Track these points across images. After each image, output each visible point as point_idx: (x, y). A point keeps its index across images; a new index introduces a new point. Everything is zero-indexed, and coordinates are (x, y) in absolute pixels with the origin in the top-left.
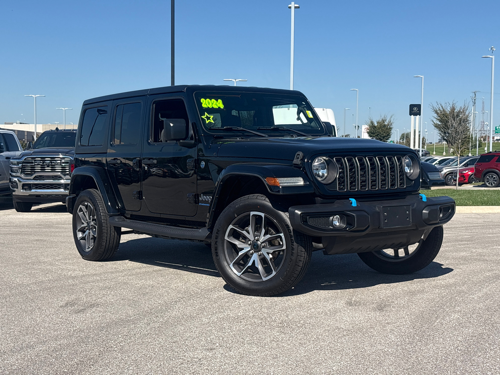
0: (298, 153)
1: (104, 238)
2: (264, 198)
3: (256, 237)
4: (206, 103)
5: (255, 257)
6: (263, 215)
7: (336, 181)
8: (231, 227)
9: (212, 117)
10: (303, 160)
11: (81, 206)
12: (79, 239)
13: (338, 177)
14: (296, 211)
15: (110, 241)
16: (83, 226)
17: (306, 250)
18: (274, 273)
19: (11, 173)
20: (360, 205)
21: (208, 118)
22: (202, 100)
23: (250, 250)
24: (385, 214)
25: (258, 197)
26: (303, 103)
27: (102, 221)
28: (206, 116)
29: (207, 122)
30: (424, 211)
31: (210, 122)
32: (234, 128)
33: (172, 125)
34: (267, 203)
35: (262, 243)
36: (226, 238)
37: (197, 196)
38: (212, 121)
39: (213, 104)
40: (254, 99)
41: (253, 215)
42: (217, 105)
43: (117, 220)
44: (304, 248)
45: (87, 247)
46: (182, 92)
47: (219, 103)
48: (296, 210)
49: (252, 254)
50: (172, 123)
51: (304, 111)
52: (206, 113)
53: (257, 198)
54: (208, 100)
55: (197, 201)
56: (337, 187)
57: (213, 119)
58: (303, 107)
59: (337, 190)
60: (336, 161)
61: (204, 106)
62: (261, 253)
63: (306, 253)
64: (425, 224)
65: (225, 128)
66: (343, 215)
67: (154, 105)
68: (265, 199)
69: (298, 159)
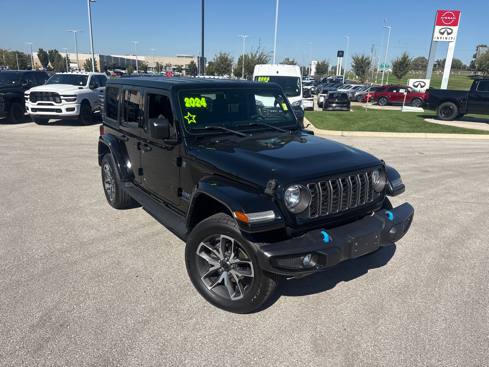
0: (271, 181)
1: (120, 195)
2: (234, 224)
3: (226, 257)
4: (190, 102)
5: (224, 275)
6: (232, 240)
7: (309, 208)
8: (202, 244)
9: (194, 116)
10: (276, 188)
11: (105, 165)
12: (106, 189)
13: (310, 204)
14: (266, 253)
15: (125, 199)
16: (108, 180)
17: (274, 279)
18: (242, 296)
19: (100, 104)
20: (332, 240)
21: (191, 118)
22: (186, 99)
23: (220, 268)
24: (356, 244)
25: (229, 222)
26: (280, 96)
27: (117, 183)
28: (188, 116)
29: (189, 122)
30: (390, 232)
31: (192, 122)
32: (215, 127)
33: (155, 125)
34: (237, 230)
35: (231, 264)
36: (198, 253)
37: (180, 190)
38: (195, 121)
39: (196, 103)
40: (236, 96)
41: (223, 238)
42: (200, 104)
43: (126, 186)
44: (272, 279)
45: (111, 198)
46: (168, 90)
47: (202, 102)
48: (266, 251)
49: (222, 272)
50: (156, 123)
51: (280, 102)
52: (189, 113)
53: (227, 223)
54: (192, 99)
55: (180, 195)
56: (308, 215)
57: (195, 119)
58: (280, 99)
59: (308, 218)
60: (309, 188)
61: (187, 105)
62: (230, 273)
63: (274, 282)
64: (389, 242)
65: (206, 127)
66: (315, 255)
67: (149, 96)
68: (235, 226)
69: (270, 188)
